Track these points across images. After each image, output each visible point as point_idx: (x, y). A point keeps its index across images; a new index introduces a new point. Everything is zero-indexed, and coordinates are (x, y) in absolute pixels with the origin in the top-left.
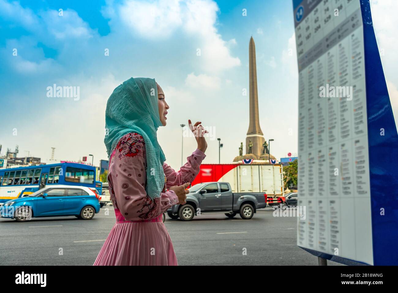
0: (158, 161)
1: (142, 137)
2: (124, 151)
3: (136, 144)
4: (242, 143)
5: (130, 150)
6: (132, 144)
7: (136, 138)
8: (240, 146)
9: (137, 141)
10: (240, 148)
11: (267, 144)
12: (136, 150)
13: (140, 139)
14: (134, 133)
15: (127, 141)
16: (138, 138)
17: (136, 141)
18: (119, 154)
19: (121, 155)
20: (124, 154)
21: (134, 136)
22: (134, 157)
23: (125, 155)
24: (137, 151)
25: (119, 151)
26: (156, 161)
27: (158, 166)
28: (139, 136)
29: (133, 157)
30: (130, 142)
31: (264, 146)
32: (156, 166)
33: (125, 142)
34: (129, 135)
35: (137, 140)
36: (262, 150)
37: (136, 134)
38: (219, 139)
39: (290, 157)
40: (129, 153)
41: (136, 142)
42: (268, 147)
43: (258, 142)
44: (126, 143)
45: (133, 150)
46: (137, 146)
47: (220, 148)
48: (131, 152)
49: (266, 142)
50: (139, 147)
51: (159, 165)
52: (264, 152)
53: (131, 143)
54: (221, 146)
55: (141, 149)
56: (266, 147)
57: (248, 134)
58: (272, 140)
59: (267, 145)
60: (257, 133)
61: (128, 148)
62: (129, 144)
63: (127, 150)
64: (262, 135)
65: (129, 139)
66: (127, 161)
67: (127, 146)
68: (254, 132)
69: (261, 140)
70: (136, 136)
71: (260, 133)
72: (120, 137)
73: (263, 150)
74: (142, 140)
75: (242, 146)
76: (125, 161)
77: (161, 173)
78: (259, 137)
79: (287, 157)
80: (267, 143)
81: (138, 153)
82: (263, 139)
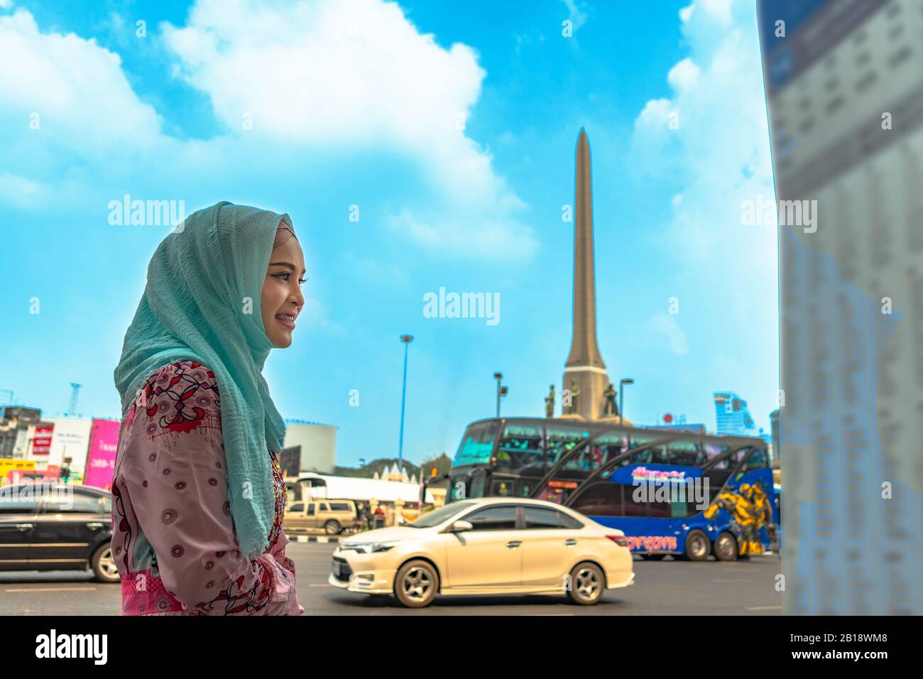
0: (259, 444)
1: (211, 374)
2: (162, 415)
3: (197, 393)
4: (552, 388)
5: (180, 412)
6: (183, 394)
7: (196, 377)
8: (547, 393)
9: (199, 385)
10: (547, 400)
11: (613, 391)
12: (195, 411)
13: (206, 379)
14: (190, 363)
15: (171, 386)
16: (200, 377)
17: (197, 386)
18: (148, 423)
19: (154, 426)
20: (164, 424)
21: (189, 371)
22: (192, 431)
23: (166, 427)
24: (200, 414)
25: (148, 414)
26: (251, 445)
27: (259, 458)
28: (203, 369)
29: (188, 431)
30: (179, 389)
31: (607, 394)
32: (250, 460)
33: (165, 388)
34: (174, 368)
35: (198, 383)
36: (601, 405)
37: (195, 365)
38: (498, 376)
39: (668, 424)
40: (177, 422)
41: (195, 390)
42: (617, 399)
43: (593, 386)
44: (166, 391)
45: (188, 412)
46: (199, 400)
47: (502, 398)
48: (181, 418)
49: (611, 387)
50: (204, 401)
51: (261, 454)
52: (606, 411)
53: (180, 392)
54: (502, 392)
55: (210, 408)
56: (611, 398)
57: (569, 364)
58: (629, 381)
59: (613, 394)
60: (591, 363)
61: (172, 406)
62: (175, 397)
63: (171, 413)
64: (603, 367)
65: (175, 381)
66: (172, 444)
67: (171, 401)
68: (583, 361)
69: (600, 381)
70: (196, 369)
71: (599, 363)
72: (149, 370)
73: (604, 404)
74: (210, 382)
75: (552, 395)
76: (167, 444)
77: (266, 477)
78: (595, 374)
79: (662, 423)
80: (617, 388)
81: (202, 418)
82: (605, 377)
